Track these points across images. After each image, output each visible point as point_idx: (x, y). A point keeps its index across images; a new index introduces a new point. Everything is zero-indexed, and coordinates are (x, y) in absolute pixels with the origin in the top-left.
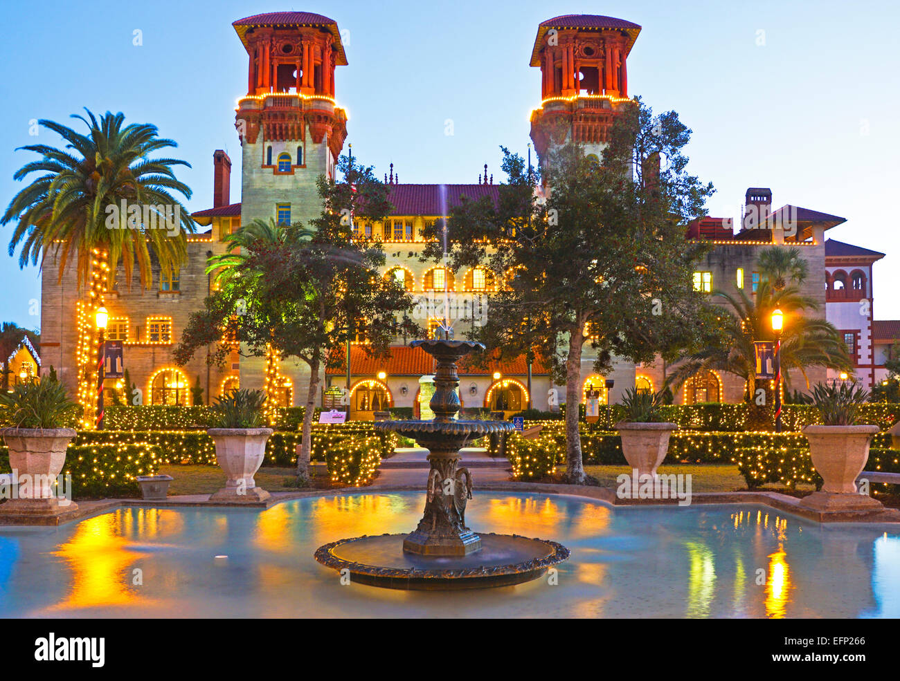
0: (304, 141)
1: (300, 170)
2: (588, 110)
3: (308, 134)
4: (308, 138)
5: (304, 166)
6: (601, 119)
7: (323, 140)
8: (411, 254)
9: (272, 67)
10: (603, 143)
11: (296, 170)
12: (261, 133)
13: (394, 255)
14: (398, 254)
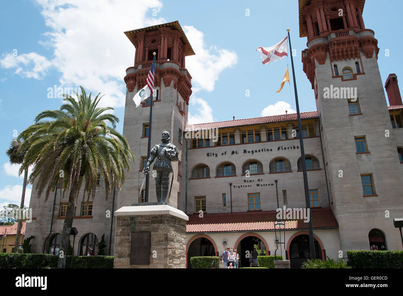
0: (160, 86)
1: (157, 103)
2: (339, 38)
3: (162, 82)
4: (163, 84)
5: (160, 101)
6: (349, 43)
7: (171, 84)
8: (233, 153)
9: (145, 51)
10: (354, 59)
11: (155, 103)
12: (136, 86)
13: (223, 154)
14: (225, 153)
